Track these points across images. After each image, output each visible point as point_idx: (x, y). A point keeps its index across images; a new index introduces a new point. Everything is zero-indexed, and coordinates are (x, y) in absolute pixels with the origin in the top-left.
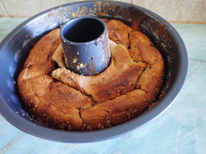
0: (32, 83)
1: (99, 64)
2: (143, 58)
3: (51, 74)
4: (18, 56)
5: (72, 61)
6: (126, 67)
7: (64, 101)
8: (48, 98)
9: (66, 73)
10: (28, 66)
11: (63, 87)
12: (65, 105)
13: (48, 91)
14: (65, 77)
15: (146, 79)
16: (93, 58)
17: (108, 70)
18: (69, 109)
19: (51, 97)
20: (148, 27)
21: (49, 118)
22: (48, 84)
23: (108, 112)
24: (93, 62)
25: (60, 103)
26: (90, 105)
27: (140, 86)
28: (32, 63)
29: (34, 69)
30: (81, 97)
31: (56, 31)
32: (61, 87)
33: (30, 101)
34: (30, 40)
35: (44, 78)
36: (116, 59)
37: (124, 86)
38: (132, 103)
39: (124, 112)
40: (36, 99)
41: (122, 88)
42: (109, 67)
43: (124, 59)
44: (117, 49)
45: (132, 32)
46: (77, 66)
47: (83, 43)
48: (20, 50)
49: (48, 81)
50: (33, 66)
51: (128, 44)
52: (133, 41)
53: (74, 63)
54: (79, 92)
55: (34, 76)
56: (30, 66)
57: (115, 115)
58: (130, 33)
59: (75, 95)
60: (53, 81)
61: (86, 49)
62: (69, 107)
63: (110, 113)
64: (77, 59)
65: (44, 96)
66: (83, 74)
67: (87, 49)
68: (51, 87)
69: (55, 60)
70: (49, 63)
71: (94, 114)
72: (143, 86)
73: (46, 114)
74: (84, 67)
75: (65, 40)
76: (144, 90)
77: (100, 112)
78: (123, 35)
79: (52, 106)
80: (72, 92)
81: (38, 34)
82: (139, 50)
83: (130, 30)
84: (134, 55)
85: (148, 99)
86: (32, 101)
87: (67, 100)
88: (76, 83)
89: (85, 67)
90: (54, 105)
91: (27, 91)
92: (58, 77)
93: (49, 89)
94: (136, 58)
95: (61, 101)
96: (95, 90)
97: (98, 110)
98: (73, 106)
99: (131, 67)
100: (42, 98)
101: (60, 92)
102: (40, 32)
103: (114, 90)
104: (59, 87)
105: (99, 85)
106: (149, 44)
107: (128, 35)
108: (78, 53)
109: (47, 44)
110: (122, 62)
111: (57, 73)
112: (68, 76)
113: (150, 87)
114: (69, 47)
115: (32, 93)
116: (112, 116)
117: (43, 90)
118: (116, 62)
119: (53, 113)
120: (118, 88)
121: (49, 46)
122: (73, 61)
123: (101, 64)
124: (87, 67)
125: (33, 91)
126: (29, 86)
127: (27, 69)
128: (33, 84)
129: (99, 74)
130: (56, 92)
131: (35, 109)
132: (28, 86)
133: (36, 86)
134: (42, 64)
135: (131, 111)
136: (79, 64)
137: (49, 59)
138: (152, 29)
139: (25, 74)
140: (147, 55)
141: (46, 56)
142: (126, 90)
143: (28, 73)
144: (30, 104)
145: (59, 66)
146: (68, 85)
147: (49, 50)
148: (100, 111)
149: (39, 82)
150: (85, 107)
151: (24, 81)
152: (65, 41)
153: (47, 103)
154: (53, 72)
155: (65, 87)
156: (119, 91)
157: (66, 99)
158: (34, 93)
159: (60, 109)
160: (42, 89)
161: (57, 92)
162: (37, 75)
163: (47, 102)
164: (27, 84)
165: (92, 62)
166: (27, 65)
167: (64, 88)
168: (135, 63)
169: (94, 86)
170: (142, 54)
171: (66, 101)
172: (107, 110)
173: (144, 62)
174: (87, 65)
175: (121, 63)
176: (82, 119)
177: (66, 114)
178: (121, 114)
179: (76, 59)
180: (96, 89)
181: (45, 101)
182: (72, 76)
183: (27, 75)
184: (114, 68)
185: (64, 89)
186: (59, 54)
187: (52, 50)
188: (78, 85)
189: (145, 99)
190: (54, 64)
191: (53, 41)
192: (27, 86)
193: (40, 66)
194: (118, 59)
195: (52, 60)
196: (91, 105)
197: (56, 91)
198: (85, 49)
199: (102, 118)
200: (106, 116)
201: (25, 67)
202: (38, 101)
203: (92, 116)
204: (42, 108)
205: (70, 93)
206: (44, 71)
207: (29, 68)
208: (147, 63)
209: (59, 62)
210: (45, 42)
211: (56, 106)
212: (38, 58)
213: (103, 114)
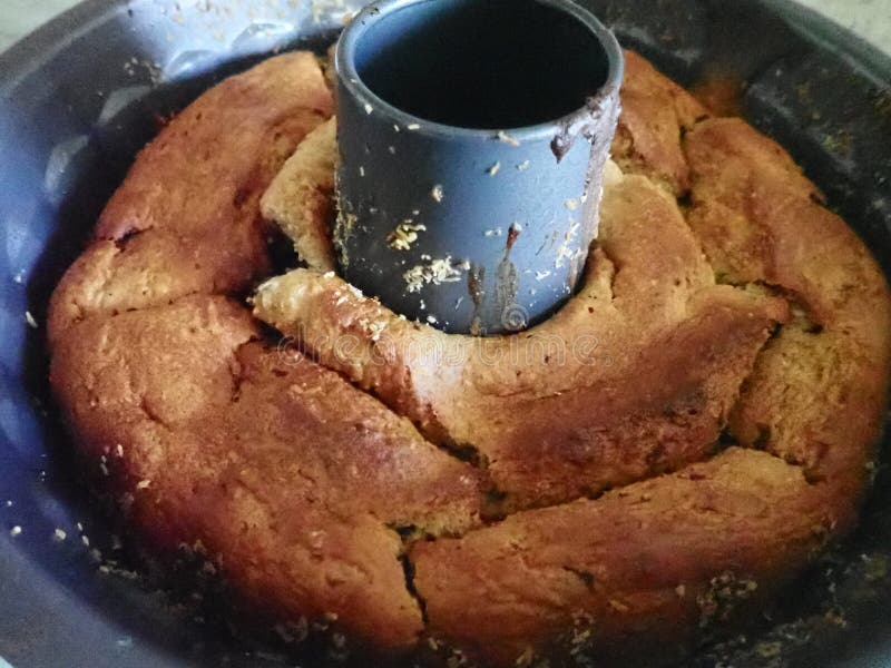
0: (134, 337)
1: (540, 277)
2: (778, 270)
3: (253, 295)
4: (66, 169)
5: (390, 237)
6: (677, 308)
7: (317, 471)
8: (221, 436)
9: (340, 301)
10: (119, 234)
11: (315, 385)
12: (321, 495)
13: (223, 395)
14: (334, 324)
15: (800, 397)
16: (517, 233)
17: (581, 313)
18: (343, 529)
19: (238, 438)
20: (792, 102)
21: (214, 570)
22: (228, 353)
23: (587, 578)
24: (511, 259)
25: (290, 478)
26: (468, 511)
27: (765, 431)
28: (144, 217)
29: (154, 254)
30: (419, 459)
31: (288, 62)
32: (300, 384)
33: (107, 449)
34: (139, 92)
35: (205, 315)
36: (622, 256)
37: (679, 421)
38: (735, 537)
39: (681, 590)
40: (147, 435)
41: (663, 430)
42: (584, 294)
43: (674, 263)
44: (630, 201)
45: (699, 120)
46: (410, 266)
47: (484, 135)
48: (82, 141)
49: (229, 336)
50: (146, 234)
51: (680, 181)
52: (714, 166)
53: (394, 248)
54: (406, 423)
55: (149, 293)
56: (127, 237)
57: (626, 599)
58: (689, 121)
59: (388, 442)
60: (252, 340)
61: (494, 171)
62: (346, 514)
63: (597, 586)
64: (423, 227)
65: (199, 426)
66: (432, 319)
67: (498, 172)
68: (239, 376)
69: (281, 217)
70: (243, 230)
71: (497, 579)
72: (787, 434)
73: (199, 542)
74: (451, 280)
75: (371, 101)
76: (792, 462)
77: (536, 573)
78: (657, 128)
79: (244, 496)
80: (367, 422)
81: (188, 67)
82: (752, 219)
83: (687, 104)
84: (720, 245)
85: (827, 524)
86: (120, 448)
87: (332, 468)
88: (395, 370)
89: (458, 279)
90: (254, 491)
91: (97, 375)
92: (291, 318)
93: (229, 382)
94: (733, 261)
95: (299, 471)
96: (498, 423)
97: (525, 558)
98: (372, 513)
99: (712, 310)
100: (186, 433)
101: (295, 415)
102: (201, 58)
103: (617, 442)
104: (293, 383)
105: (523, 396)
106: (804, 194)
107: (677, 133)
108: (437, 194)
109: (234, 127)
110: (657, 276)
111: (287, 294)
112: (348, 323)
113: (833, 450)
114: (392, 149)
115: (128, 396)
116: (609, 605)
117: (195, 387)
118: (626, 271)
119: (243, 546)
120: (642, 433)
121: (248, 139)
122: (394, 238)
123: (548, 273)
124: (472, 283)
125: (132, 384)
126: (113, 352)
127: (113, 251)
128: (139, 340)
129: (524, 329)
130: (271, 407)
131: (132, 498)
132: (106, 352)
133: (157, 360)
134: (200, 235)
135: (725, 585)
136: (428, 258)
137: (245, 208)
138: (816, 116)
139: (95, 277)
140: (800, 253)
141: (226, 192)
142: (686, 445)
143: (114, 275)
144: (107, 464)
145: (297, 254)
146: (346, 374)
147: (247, 160)
148: (539, 566)
149: (177, 332)
150: (440, 524)
151: (84, 315)
152: (369, 109)
153: (208, 472)
154: (261, 288)
155: (330, 388)
156: (646, 448)
157: (327, 463)
158: (137, 397)
159: (289, 525)
160: (186, 383)
161: (273, 410)
162: (164, 289)
163: (209, 465)
164: (104, 340)
165: (505, 260)
166: (113, 226)
167: (320, 389)
168: (728, 293)
169: (492, 400)
170: (770, 246)
171: (331, 477)
172: (582, 567)
173: (776, 290)
174: (471, 273)
175: (654, 282)
176: (422, 604)
177: (327, 560)
178: (659, 598)
179: (414, 224)
180: (502, 417)
181: (197, 457)
182: (373, 327)
183: (108, 284)
184: (610, 308)
185: (318, 397)
186: (307, 188)
187: (265, 162)
188: (403, 383)
189: (806, 520)
190: (270, 240)
191: (273, 112)
192: (100, 350)
193: (186, 240)
194: (635, 254)
195: (259, 214)
196: (472, 514)
197: (270, 401)
198: (488, 171)
199: (543, 611)
200: (575, 601)
201: (102, 235)
202: (157, 456)
203: (487, 595)
204: (181, 498)
205: (360, 427)
206: (210, 272)
207: (121, 244)
208: (790, 298)
209: (300, 236)
210: (228, 113)
211: (266, 502)
212: (177, 196)
213: (552, 582)
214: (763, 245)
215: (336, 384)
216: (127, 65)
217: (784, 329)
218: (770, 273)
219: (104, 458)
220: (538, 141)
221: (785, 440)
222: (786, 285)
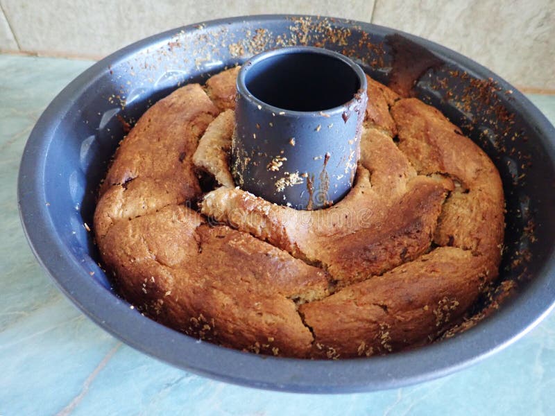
0: (145, 228)
1: (339, 178)
2: (445, 166)
3: (201, 201)
4: (89, 152)
5: (268, 166)
6: (402, 188)
7: (250, 277)
8: (199, 270)
9: (246, 199)
10: (123, 181)
11: (241, 239)
12: (254, 288)
13: (194, 252)
14: (245, 209)
15: (465, 221)
16: (329, 157)
17: (358, 194)
18: (268, 301)
19: (207, 269)
20: (438, 89)
21: (209, 328)
22: (192, 231)
23: (385, 307)
24: (326, 170)
25: (237, 283)
26: (323, 288)
27: (451, 238)
28: (134, 172)
29: (144, 189)
30: (297, 267)
32: (233, 240)
33: (146, 280)
34: (118, 110)
35: (177, 213)
36: (373, 166)
37: (413, 236)
38: (446, 281)
39: (426, 308)
40: (163, 271)
41: (406, 241)
42: (358, 185)
43: (397, 167)
44: (371, 141)
45: (396, 101)
46: (279, 179)
47: (314, 114)
48: (92, 138)
49: (192, 222)
50: (136, 180)
51: (392, 130)
52: (408, 122)
53: (271, 171)
54: (285, 253)
55: (146, 207)
56: (127, 182)
57: (404, 315)
58: (392, 101)
59: (282, 260)
60: (202, 224)
61: (318, 129)
62: (268, 295)
63: (389, 310)
64: (285, 159)
65: (186, 266)
66: (289, 204)
67: (321, 129)
68: (200, 242)
69: (206, 164)
70: (186, 173)
71: (345, 313)
72: (461, 237)
73: (201, 315)
74: (298, 183)
75: (260, 104)
76: (466, 249)
77: (361, 308)
78: (378, 106)
79: (218, 292)
80: (269, 253)
81: (136, 97)
82: (429, 143)
83: (389, 93)
84: (417, 158)
85: (485, 273)
86: (153, 278)
87: (257, 276)
88: (278, 228)
89: (302, 182)
90: (222, 290)
91: (132, 249)
92: (222, 210)
93: (195, 245)
94: (424, 164)
95: (241, 279)
96: (329, 248)
97: (356, 303)
98: (280, 293)
99: (418, 187)
100: (181, 270)
101: (235, 253)
102: (143, 92)
103: (386, 249)
104: (229, 239)
105: (337, 235)
106: (452, 131)
107: (387, 107)
108: (293, 142)
109: (171, 123)
110: (391, 174)
111: (221, 199)
112: (252, 209)
113: (482, 241)
114: (271, 124)
115: (149, 256)
116: (396, 318)
117: (180, 248)
118: (376, 173)
119: (223, 313)
120: (396, 243)
121: (179, 129)
122: (271, 166)
123: (342, 176)
124: (308, 183)
125: (150, 250)
126: (137, 236)
127: (122, 189)
128: (148, 229)
129: (333, 205)
130: (221, 252)
131: (162, 302)
132: (133, 236)
133: (159, 237)
134: (165, 177)
135: (445, 304)
136: (288, 173)
137: (185, 162)
138: (451, 94)
139: (117, 203)
140: (454, 157)
141: (174, 156)
142: (417, 248)
143: (126, 201)
144: (146, 288)
145: (217, 181)
146: (253, 234)
147: (181, 139)
148: (362, 305)
149: (166, 223)
150: (311, 296)
151: (114, 222)
152: (260, 107)
153: (197, 285)
154: (205, 197)
155: (248, 240)
156: (400, 250)
157: (254, 273)
158: (154, 257)
159: (244, 301)
160: (175, 247)
161: (222, 253)
162: (153, 205)
163: (196, 281)
164: (131, 231)
165: (323, 171)
166: (119, 177)
167: (243, 241)
168: (424, 178)
169: (323, 239)
170: (440, 155)
171: (257, 279)
172: (381, 303)
173: (446, 175)
174: (308, 178)
175: (389, 177)
176: (311, 329)
177: (264, 315)
178: (418, 313)
179: (281, 158)
180: (330, 246)
181: (189, 278)
182: (264, 209)
183: (124, 205)
184: (371, 191)
185: (243, 244)
186: (216, 149)
187: (190, 140)
188: (282, 234)
189: (475, 272)
190: (200, 177)
191: (188, 115)
192: (130, 236)
193: (159, 181)
194: (378, 165)
195: (193, 165)
196: (325, 290)
197: (220, 249)
198: (316, 130)
199: (367, 325)
200: (381, 319)
201: (114, 183)
202: (171, 280)
203: (341, 321)
204: (188, 297)
205: (267, 255)
206: (175, 194)
207: (124, 186)
208: (453, 178)
209: (218, 172)
210: (165, 117)
211: (230, 294)
212: (148, 160)
213: (370, 312)
214: (437, 155)
215: (250, 238)
216: (110, 99)
217: (452, 193)
218: (442, 167)
219: (144, 285)
220: (337, 114)
221: (461, 239)
222: (450, 173)
